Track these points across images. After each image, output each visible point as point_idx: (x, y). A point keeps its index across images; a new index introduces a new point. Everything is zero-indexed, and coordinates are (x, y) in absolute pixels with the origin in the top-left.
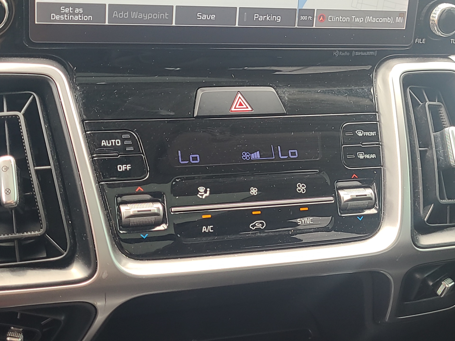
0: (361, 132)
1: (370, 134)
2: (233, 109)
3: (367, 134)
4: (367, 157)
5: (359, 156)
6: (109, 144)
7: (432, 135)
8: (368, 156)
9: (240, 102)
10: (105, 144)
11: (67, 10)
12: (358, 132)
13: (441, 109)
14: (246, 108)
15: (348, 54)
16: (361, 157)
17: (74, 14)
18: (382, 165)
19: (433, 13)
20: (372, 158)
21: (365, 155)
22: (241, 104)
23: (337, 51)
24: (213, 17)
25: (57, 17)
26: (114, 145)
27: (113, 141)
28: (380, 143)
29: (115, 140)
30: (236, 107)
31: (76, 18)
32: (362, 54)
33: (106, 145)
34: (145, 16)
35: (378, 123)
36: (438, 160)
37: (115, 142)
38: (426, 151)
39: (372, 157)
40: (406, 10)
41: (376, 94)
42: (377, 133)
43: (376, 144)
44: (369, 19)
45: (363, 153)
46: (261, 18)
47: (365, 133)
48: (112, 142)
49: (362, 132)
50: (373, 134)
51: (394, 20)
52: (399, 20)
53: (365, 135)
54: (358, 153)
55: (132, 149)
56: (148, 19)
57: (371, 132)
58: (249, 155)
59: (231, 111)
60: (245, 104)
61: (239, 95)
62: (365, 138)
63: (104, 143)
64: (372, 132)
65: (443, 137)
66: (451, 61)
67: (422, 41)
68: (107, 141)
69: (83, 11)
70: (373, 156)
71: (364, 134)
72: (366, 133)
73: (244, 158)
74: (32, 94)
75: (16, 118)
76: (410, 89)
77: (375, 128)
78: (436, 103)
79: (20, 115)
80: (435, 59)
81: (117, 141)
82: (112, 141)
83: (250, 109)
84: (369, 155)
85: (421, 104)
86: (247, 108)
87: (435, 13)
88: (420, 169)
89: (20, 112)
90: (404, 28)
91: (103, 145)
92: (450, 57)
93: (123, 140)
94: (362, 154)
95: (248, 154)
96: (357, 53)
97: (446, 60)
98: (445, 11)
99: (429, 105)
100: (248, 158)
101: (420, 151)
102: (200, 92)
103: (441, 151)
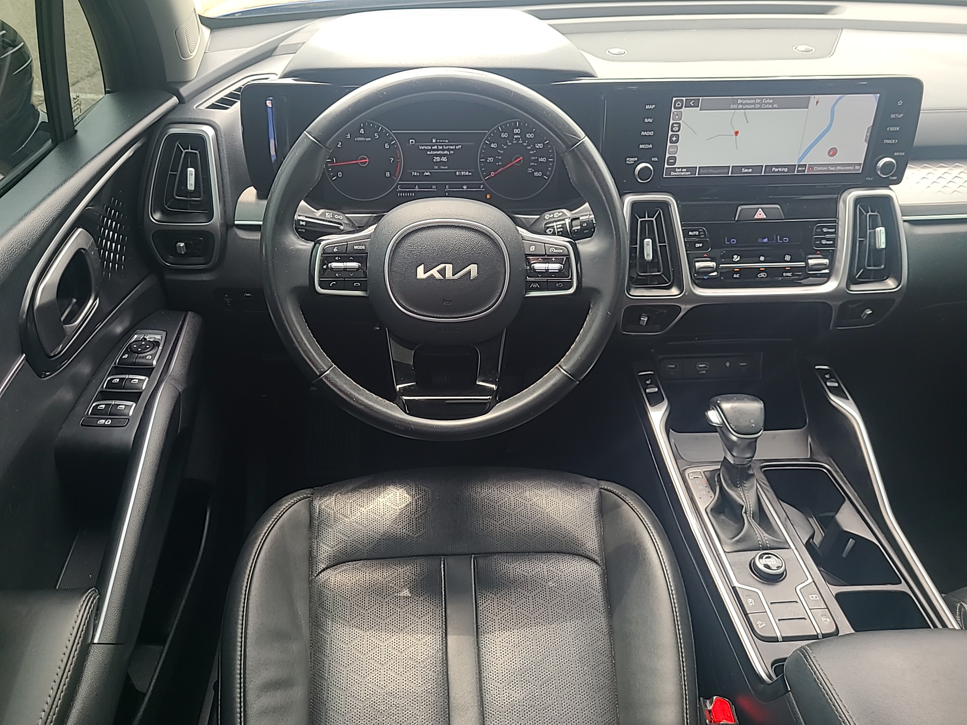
1: (832, 231)
3: (830, 230)
6: (693, 234)
7: (868, 231)
11: (678, 170)
12: (825, 229)
13: (878, 217)
14: (763, 216)
15: (824, 187)
16: (824, 243)
17: (682, 172)
18: (835, 248)
19: (879, 164)
21: (827, 242)
24: (750, 170)
25: (674, 174)
26: (695, 234)
28: (837, 236)
29: (695, 232)
30: (758, 216)
31: (683, 174)
32: (833, 186)
34: (716, 171)
35: (837, 224)
36: (870, 245)
38: (863, 240)
40: (862, 162)
41: (838, 208)
42: (836, 230)
43: (834, 236)
44: (839, 168)
45: (825, 240)
46: (777, 170)
47: (828, 229)
51: (854, 167)
52: (857, 167)
54: (822, 240)
55: (703, 236)
56: (717, 173)
57: (832, 229)
59: (755, 218)
60: (763, 214)
61: (760, 209)
62: (829, 233)
63: (690, 233)
65: (875, 233)
67: (870, 179)
68: (692, 232)
69: (686, 170)
70: (832, 243)
71: (827, 231)
73: (759, 241)
74: (659, 209)
75: (652, 221)
76: (859, 206)
77: (835, 227)
79: (654, 219)
80: (879, 188)
83: (765, 217)
84: (829, 242)
85: (865, 214)
88: (857, 250)
90: (860, 172)
92: (891, 186)
93: (699, 232)
95: (761, 239)
99: (870, 215)
100: (761, 241)
101: (860, 241)
102: (739, 208)
103: (872, 241)
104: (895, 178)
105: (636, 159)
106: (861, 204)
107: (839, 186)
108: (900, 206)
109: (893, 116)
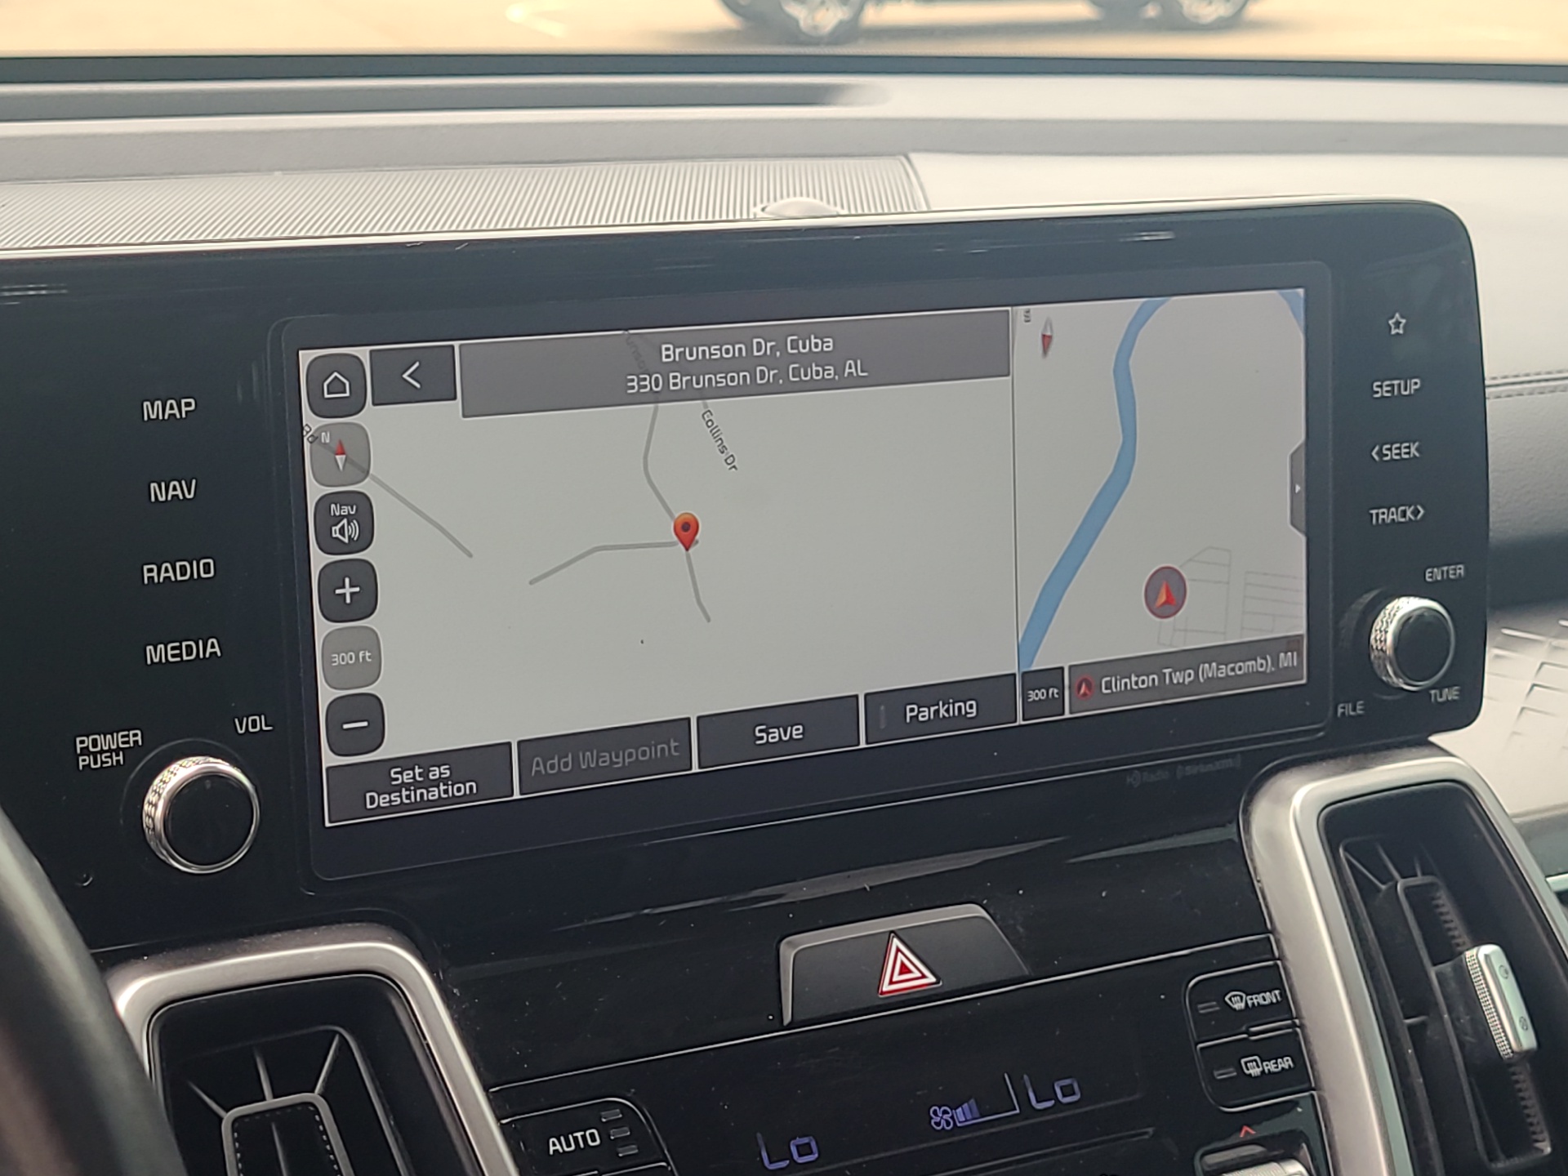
0: (1238, 998)
1: (1265, 1000)
2: (886, 987)
3: (1258, 999)
4: (1269, 1070)
5: (1248, 1069)
6: (569, 1145)
7: (1432, 972)
8: (1270, 1066)
9: (903, 964)
10: (558, 1147)
11: (407, 777)
12: (1233, 999)
13: (1438, 894)
14: (921, 977)
15: (1163, 775)
16: (1255, 1071)
17: (429, 784)
18: (1313, 1085)
19: (1376, 630)
20: (1283, 1069)
21: (1265, 1064)
22: (904, 970)
23: (1136, 772)
24: (796, 732)
25: (383, 801)
26: (582, 1145)
27: (579, 1135)
28: (1297, 1021)
29: (582, 1133)
30: (895, 979)
31: (434, 794)
32: (1203, 768)
33: (561, 1151)
34: (617, 757)
35: (1279, 962)
36: (1462, 1045)
37: (584, 1137)
38: (1423, 1024)
39: (1283, 1065)
40: (1302, 630)
41: (1258, 878)
42: (1283, 994)
43: (1288, 1027)
44: (1208, 670)
45: (1256, 1058)
46: (925, 714)
47: (1250, 997)
48: (576, 1139)
49: (1241, 997)
50: (1270, 997)
51: (1276, 662)
52: (1287, 660)
53: (1253, 1004)
54: (1243, 1061)
55: (633, 1150)
56: (626, 764)
57: (1265, 992)
58: (950, 1115)
59: (882, 993)
60: (917, 966)
61: (896, 942)
62: (1255, 1014)
63: (555, 1146)
64: (1268, 994)
65: (1463, 977)
66: (1441, 752)
67: (1354, 709)
68: (562, 1139)
69: (451, 773)
70: (1286, 1063)
71: (1250, 1002)
72: (1254, 997)
73: (938, 1124)
74: (337, 1032)
75: (309, 1109)
76: (1346, 850)
77: (1273, 977)
78: (1419, 880)
79: (315, 1097)
80: (1397, 751)
81: (588, 1133)
82: (575, 1135)
83: (931, 979)
84: (1274, 1061)
85: (1383, 887)
86: (924, 976)
87: (1382, 629)
88: (1418, 1081)
89: (312, 1091)
90: (1304, 681)
91: (554, 1151)
92: (1434, 739)
93: (604, 1131)
94: (1254, 1063)
95: (945, 1112)
96: (1191, 770)
97: (1426, 751)
98: (1411, 620)
99: (1408, 891)
100: (948, 1124)
101: (1410, 1027)
102: (788, 952)
103: (1465, 1019)
104: (1451, 694)
105: (136, 737)
106: (1348, 841)
107: (1228, 763)
108: (1520, 828)
109: (1382, 390)
